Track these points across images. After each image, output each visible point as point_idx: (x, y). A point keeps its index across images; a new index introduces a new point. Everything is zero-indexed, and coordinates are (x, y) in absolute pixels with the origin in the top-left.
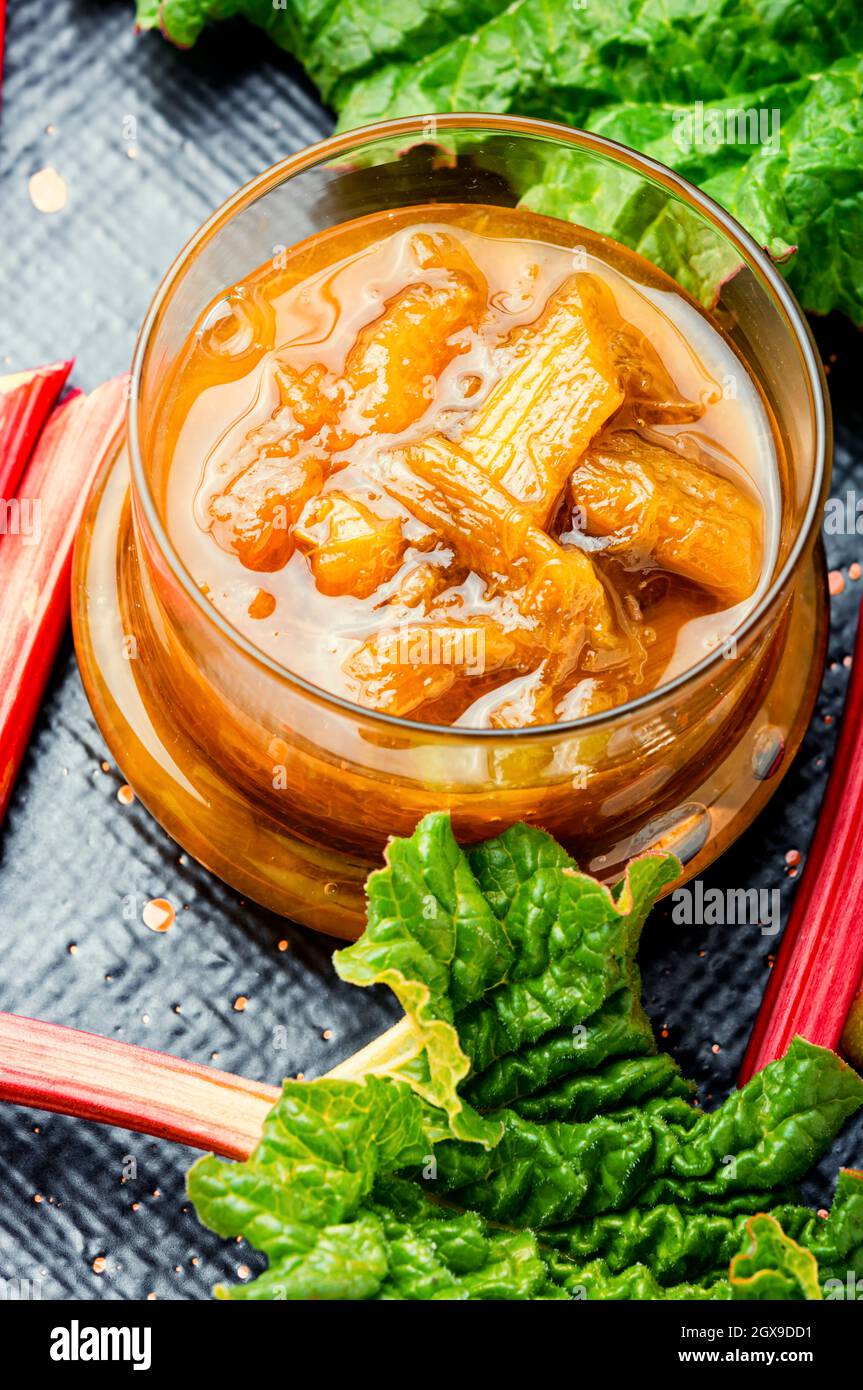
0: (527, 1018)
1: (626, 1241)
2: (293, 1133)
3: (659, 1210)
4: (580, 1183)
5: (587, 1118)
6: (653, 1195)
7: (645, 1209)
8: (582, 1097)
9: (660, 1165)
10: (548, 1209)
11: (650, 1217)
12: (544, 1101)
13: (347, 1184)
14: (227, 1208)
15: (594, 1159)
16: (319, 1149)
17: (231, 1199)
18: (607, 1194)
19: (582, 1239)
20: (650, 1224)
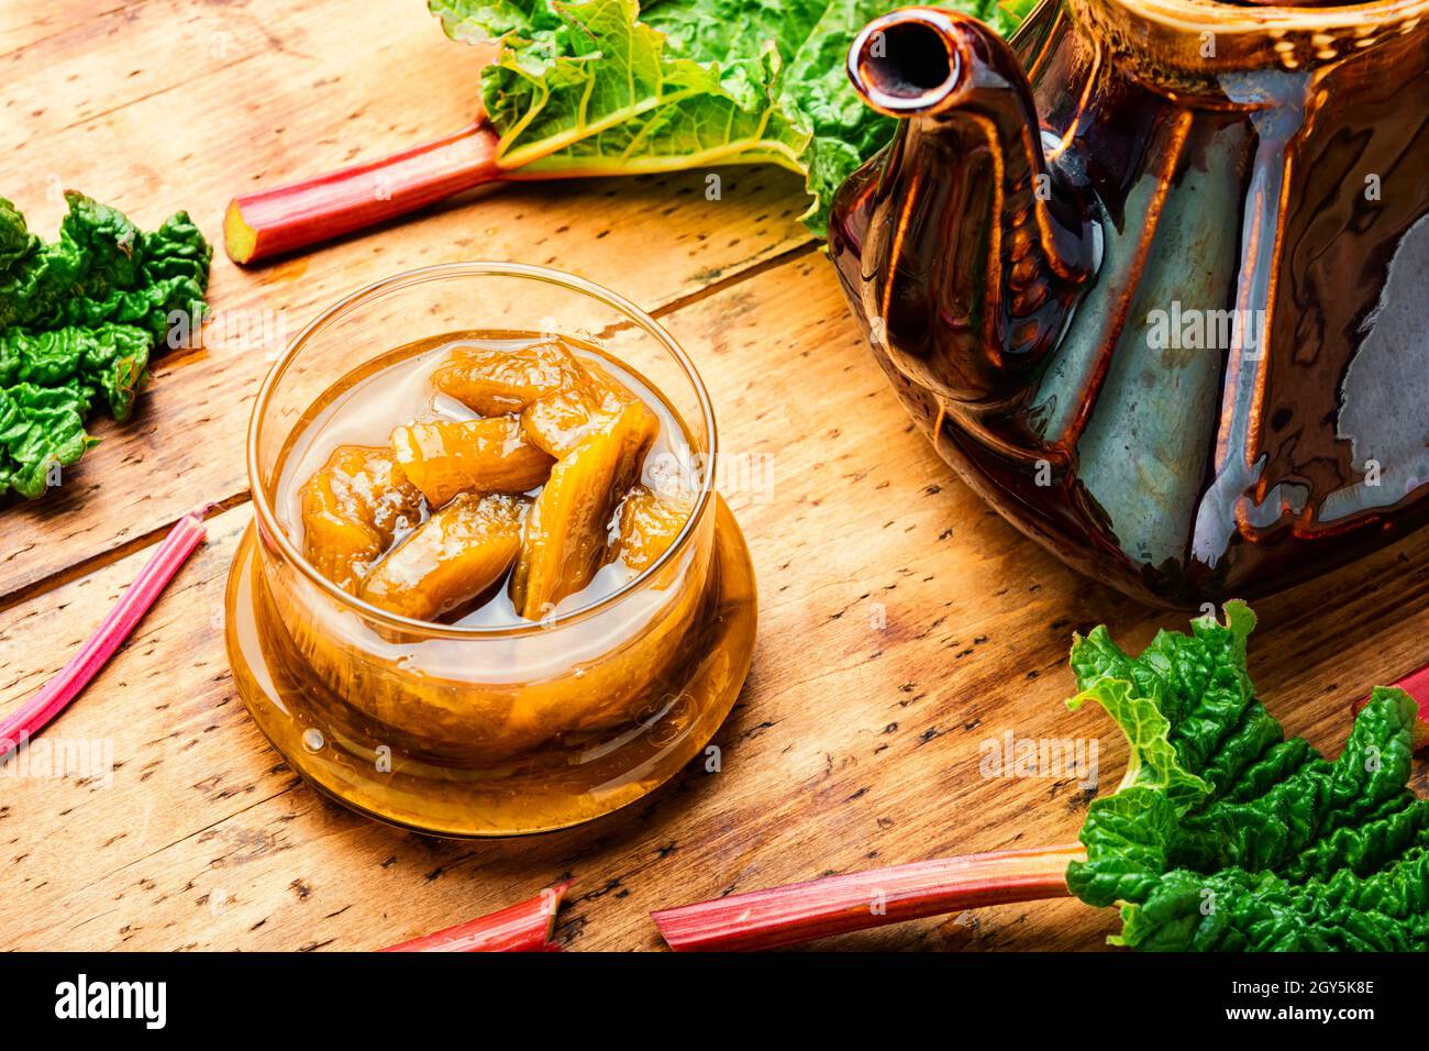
0: (1204, 731)
1: (1324, 859)
2: (1113, 831)
3: (1338, 832)
4: (1281, 827)
5: (1269, 789)
6: (1329, 825)
7: (1328, 836)
8: (1259, 775)
9: (1326, 800)
10: (1269, 853)
11: (1334, 838)
12: (1235, 791)
13: (1156, 852)
14: (1101, 882)
15: (1285, 809)
16: (1129, 836)
17: (1099, 876)
18: (1300, 832)
19: (1294, 870)
20: (1337, 842)
